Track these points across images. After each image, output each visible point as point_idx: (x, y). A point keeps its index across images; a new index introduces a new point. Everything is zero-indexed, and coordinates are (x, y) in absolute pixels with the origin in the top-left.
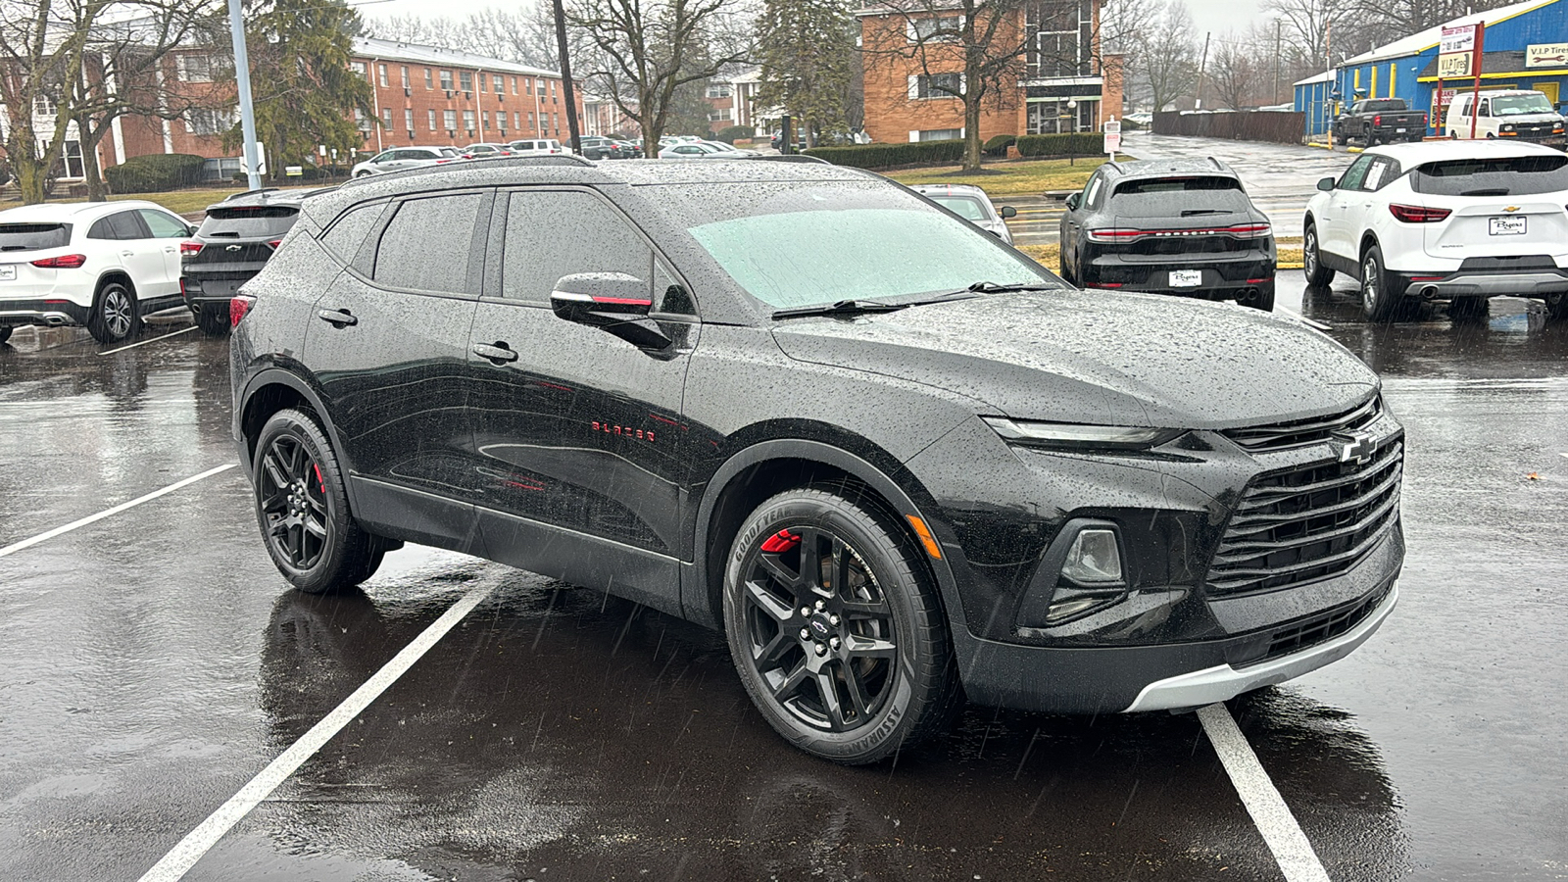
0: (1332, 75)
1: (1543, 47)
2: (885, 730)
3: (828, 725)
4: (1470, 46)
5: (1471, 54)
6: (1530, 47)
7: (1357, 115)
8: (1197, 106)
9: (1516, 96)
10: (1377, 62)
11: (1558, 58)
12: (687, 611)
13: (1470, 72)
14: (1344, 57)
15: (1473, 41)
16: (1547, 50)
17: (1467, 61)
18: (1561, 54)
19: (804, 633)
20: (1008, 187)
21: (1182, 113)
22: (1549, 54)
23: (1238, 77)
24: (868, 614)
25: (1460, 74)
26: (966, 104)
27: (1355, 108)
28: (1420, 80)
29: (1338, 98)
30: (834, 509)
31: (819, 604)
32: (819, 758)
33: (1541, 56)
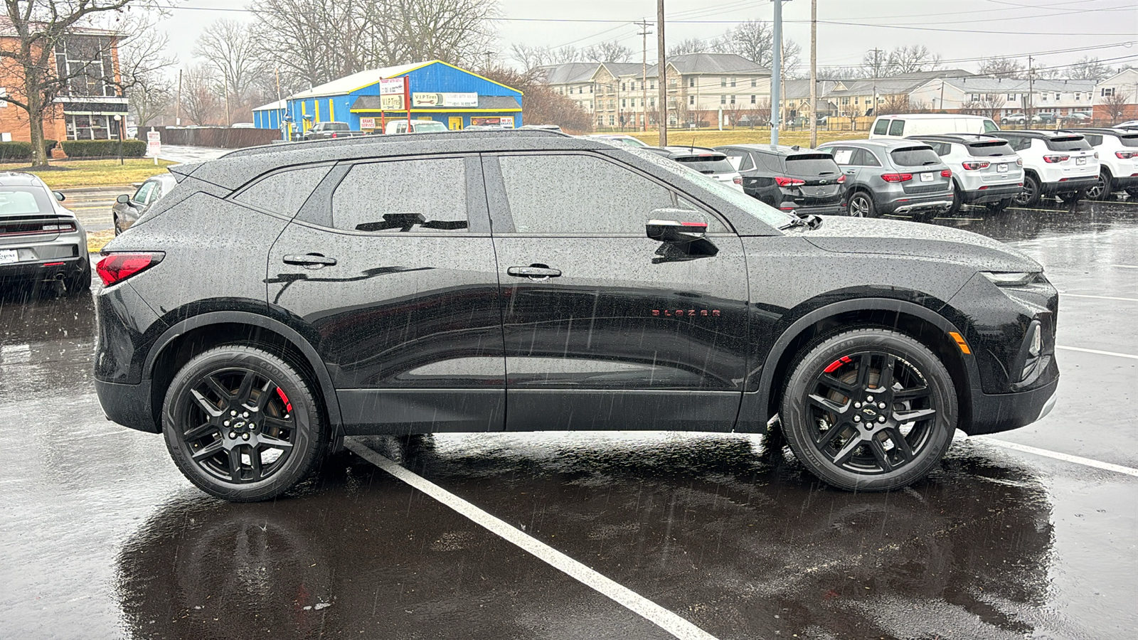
0: (283, 104)
1: (422, 94)
3: (880, 470)
4: (402, 90)
5: (403, 96)
6: (414, 94)
7: (318, 133)
8: (178, 123)
9: (428, 124)
11: (431, 102)
13: (403, 108)
14: (292, 93)
15: (403, 87)
16: (424, 96)
17: (401, 99)
18: (432, 99)
19: (857, 418)
21: (167, 128)
22: (425, 99)
23: (202, 104)
25: (396, 109)
26: (30, 113)
27: (316, 128)
28: (352, 111)
29: (290, 120)
31: (870, 398)
33: (422, 100)
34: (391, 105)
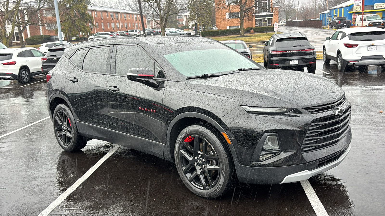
0: (328, 11)
2: (217, 190)
3: (202, 188)
4: (361, 4)
6: (375, 4)
7: (335, 21)
8: (296, 19)
9: (372, 16)
10: (339, 8)
11: (382, 6)
12: (165, 157)
13: (361, 10)
14: (331, 7)
15: (362, 3)
16: (379, 5)
17: (360, 7)
18: (382, 5)
19: (196, 164)
20: (251, 40)
21: (293, 21)
22: (380, 6)
23: (306, 12)
24: (212, 159)
25: (359, 11)
26: (240, 20)
27: (334, 19)
28: (349, 12)
29: (330, 17)
30: (203, 130)
31: (200, 156)
32: (200, 197)
33: (378, 6)
34: (357, 10)
